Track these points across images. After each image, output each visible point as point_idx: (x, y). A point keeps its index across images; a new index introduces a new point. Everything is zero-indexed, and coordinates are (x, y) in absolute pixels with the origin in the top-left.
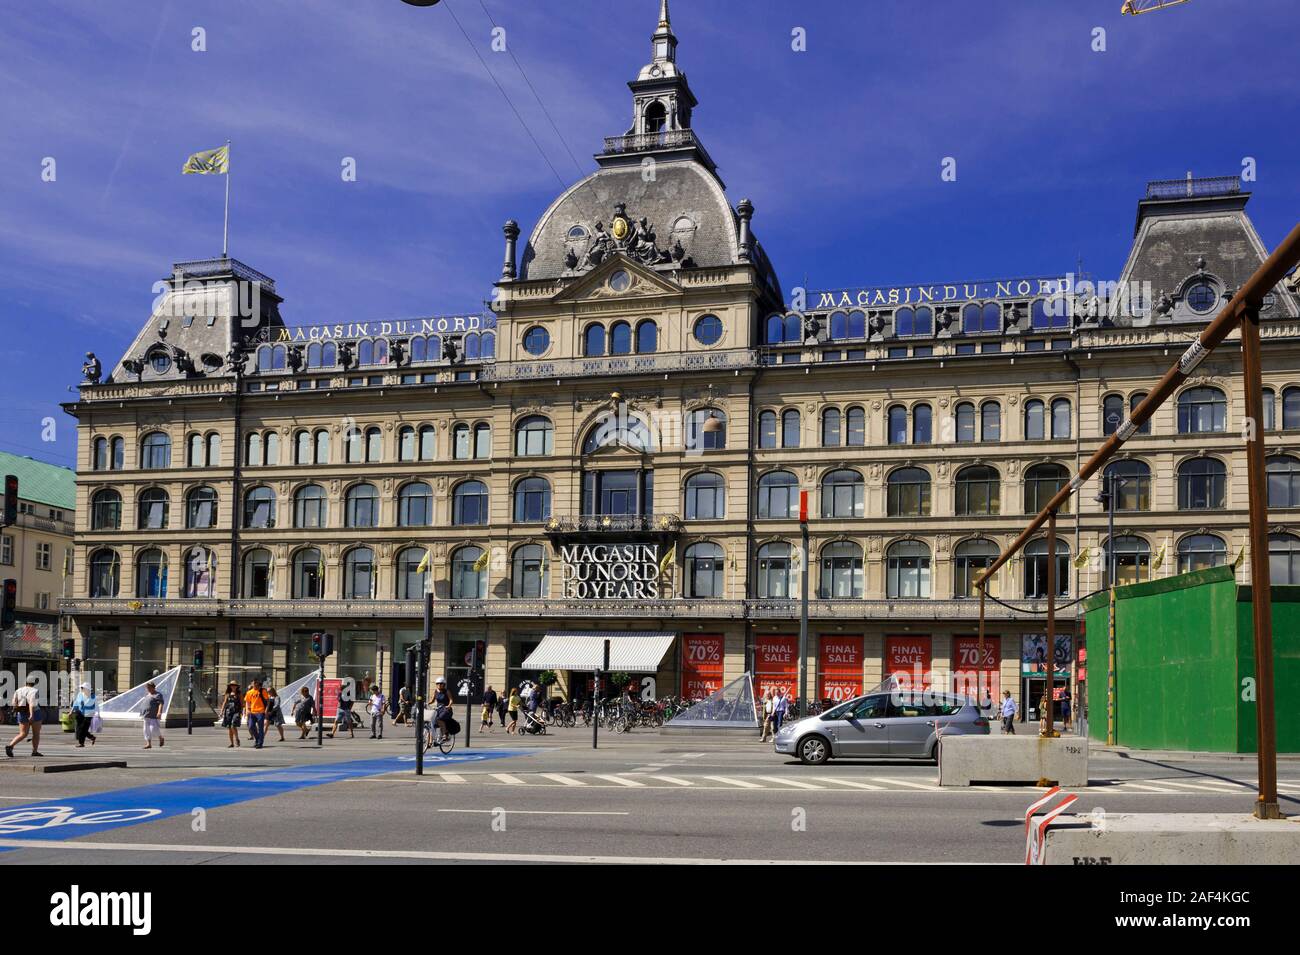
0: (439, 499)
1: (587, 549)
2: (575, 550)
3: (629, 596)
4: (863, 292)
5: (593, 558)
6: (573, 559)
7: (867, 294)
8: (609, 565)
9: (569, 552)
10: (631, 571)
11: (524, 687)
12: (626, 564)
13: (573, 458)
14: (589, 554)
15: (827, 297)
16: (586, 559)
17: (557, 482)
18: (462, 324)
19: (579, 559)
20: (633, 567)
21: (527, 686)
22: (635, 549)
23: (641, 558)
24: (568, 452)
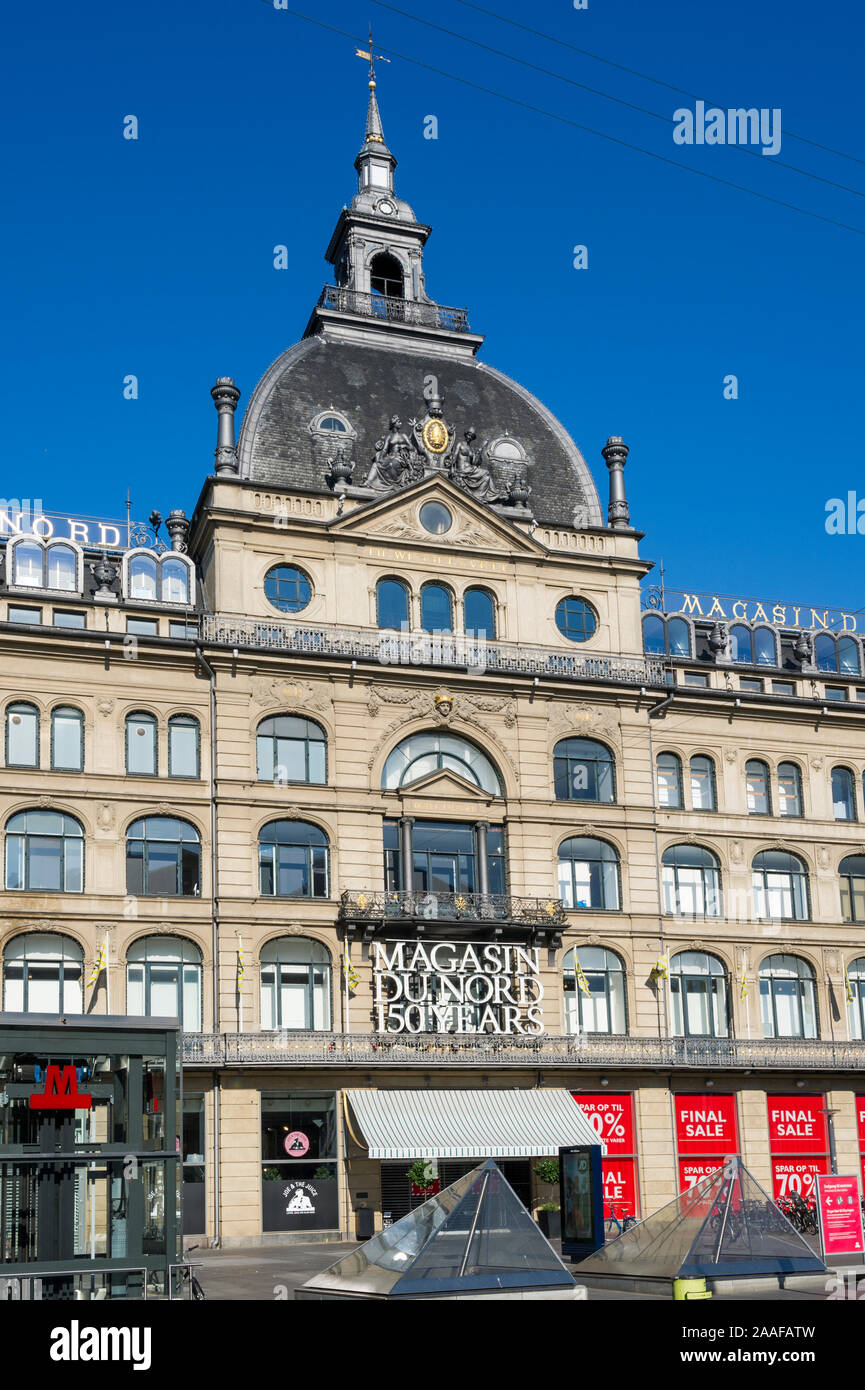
0: (103, 845)
1: (420, 947)
2: (399, 947)
3: (498, 1030)
4: (739, 603)
5: (431, 963)
6: (395, 967)
7: (745, 606)
8: (462, 978)
9: (390, 951)
10: (498, 990)
11: (292, 1194)
12: (489, 975)
13: (370, 791)
14: (425, 957)
15: (692, 600)
16: (420, 966)
17: (344, 831)
18: (84, 533)
19: (406, 965)
20: (502, 984)
21: (300, 1193)
22: (503, 951)
23: (514, 967)
24: (362, 783)
